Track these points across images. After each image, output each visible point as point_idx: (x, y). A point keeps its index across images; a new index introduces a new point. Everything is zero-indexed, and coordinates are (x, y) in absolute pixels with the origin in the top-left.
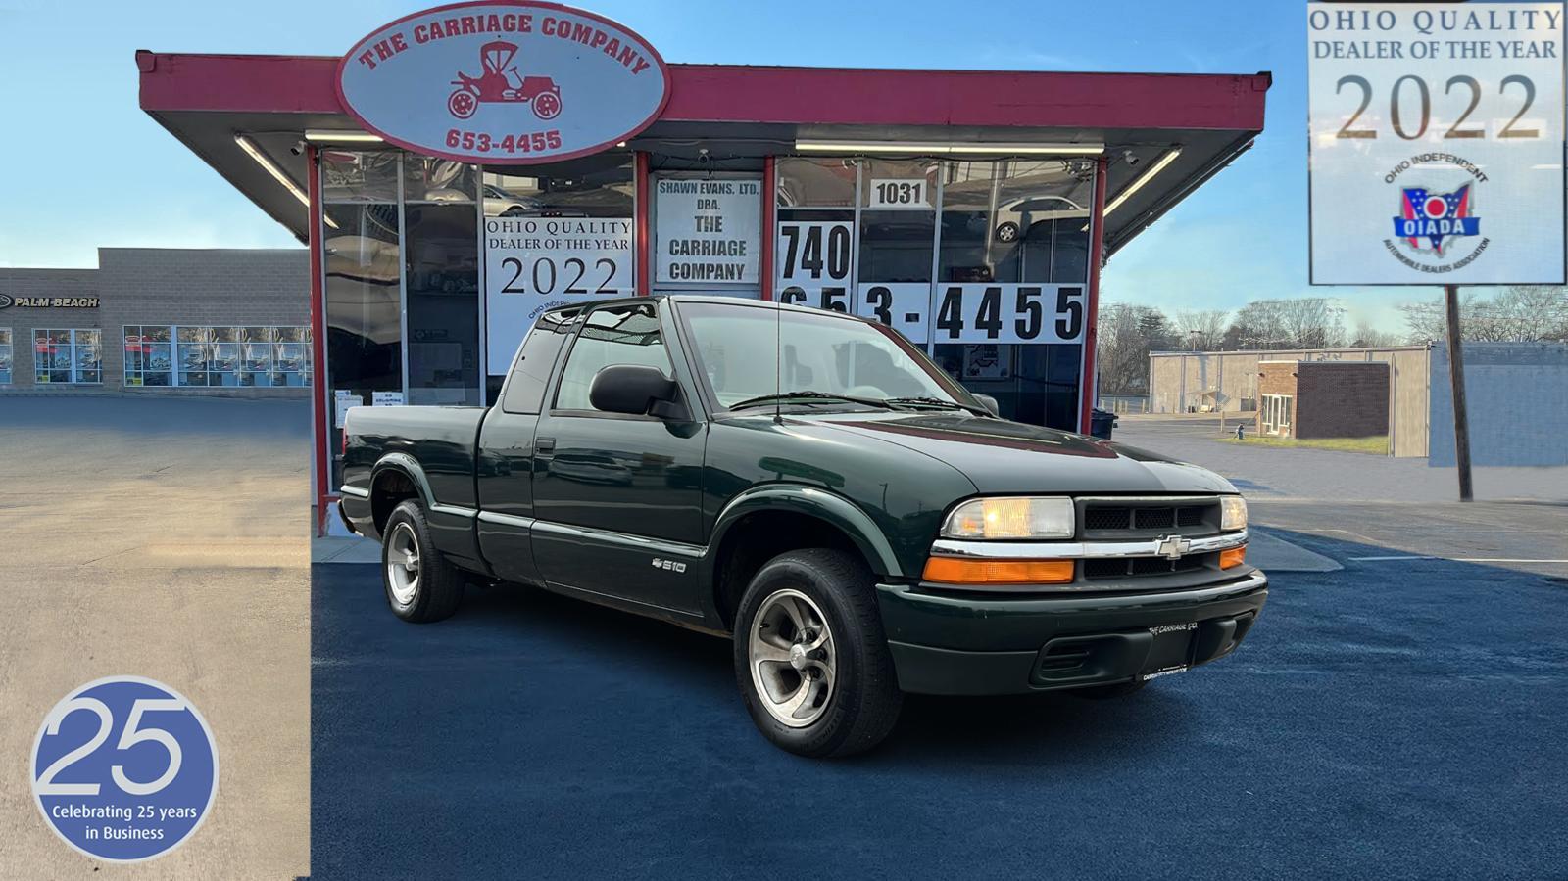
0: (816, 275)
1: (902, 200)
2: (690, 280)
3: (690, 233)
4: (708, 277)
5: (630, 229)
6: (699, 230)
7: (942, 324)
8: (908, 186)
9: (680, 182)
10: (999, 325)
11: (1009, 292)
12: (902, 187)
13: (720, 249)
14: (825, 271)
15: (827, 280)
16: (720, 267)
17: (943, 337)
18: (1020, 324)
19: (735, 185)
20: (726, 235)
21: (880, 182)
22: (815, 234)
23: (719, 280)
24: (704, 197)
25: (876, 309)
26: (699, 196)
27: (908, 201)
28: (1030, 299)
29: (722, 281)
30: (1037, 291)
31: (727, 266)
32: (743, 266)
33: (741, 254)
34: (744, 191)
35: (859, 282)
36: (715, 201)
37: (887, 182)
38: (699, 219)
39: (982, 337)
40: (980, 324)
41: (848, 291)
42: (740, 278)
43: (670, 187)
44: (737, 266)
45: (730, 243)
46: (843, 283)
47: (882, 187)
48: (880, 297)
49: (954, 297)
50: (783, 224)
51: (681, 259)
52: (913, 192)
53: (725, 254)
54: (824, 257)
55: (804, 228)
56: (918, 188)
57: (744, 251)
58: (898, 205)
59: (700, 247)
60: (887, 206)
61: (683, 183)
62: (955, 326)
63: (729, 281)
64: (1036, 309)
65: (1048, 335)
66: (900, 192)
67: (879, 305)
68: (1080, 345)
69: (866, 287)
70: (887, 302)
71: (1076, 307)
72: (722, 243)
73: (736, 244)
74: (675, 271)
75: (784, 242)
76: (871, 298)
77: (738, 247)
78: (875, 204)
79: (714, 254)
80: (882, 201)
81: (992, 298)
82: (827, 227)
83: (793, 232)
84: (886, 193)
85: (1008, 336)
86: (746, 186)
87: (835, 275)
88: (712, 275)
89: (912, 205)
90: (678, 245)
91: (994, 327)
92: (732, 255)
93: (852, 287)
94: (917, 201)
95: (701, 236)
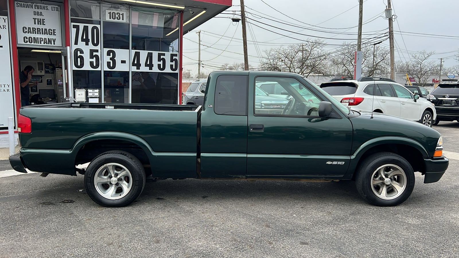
0: (87, 44)
1: (117, 19)
2: (33, 44)
3: (32, 25)
4: (41, 43)
5: (7, 21)
6: (35, 24)
7: (134, 65)
8: (119, 14)
9: (25, 3)
10: (152, 66)
11: (155, 54)
12: (117, 14)
13: (45, 32)
14: (90, 43)
15: (91, 46)
16: (45, 39)
17: (134, 69)
18: (159, 66)
19: (50, 7)
20: (47, 26)
21: (109, 11)
22: (86, 29)
23: (46, 44)
24: (37, 10)
25: (110, 58)
26: (34, 9)
27: (119, 19)
28: (162, 57)
29: (47, 45)
30: (164, 55)
31: (49, 39)
32: (55, 39)
33: (54, 35)
34: (53, 9)
35: (104, 48)
36: (41, 12)
37: (112, 12)
38: (35, 19)
39: (147, 69)
40: (146, 65)
41: (99, 51)
42: (54, 44)
43: (21, 5)
44: (53, 39)
45: (49, 30)
46: (98, 48)
47: (110, 13)
48: (111, 54)
49: (137, 55)
50: (73, 24)
51: (28, 35)
52: (121, 16)
53: (47, 34)
54: (90, 37)
55: (81, 26)
56: (123, 14)
57: (55, 34)
58: (116, 20)
59: (36, 31)
60: (112, 20)
61: (27, 4)
62: (138, 66)
63: (50, 45)
64: (164, 60)
65: (168, 70)
66: (117, 16)
67: (111, 56)
68: (178, 73)
69: (106, 50)
70: (114, 55)
71: (176, 60)
72: (46, 29)
73: (51, 30)
74: (26, 40)
75: (74, 31)
76: (108, 54)
77: (52, 32)
78: (108, 19)
79: (42, 34)
80: (110, 18)
81: (150, 56)
82: (90, 26)
83: (77, 27)
84: (112, 15)
85: (155, 69)
86: (54, 7)
87: (94, 44)
88: (42, 42)
89: (121, 21)
90: (26, 29)
91: (151, 66)
92: (50, 35)
93: (101, 50)
94: (123, 19)
95: (37, 26)
